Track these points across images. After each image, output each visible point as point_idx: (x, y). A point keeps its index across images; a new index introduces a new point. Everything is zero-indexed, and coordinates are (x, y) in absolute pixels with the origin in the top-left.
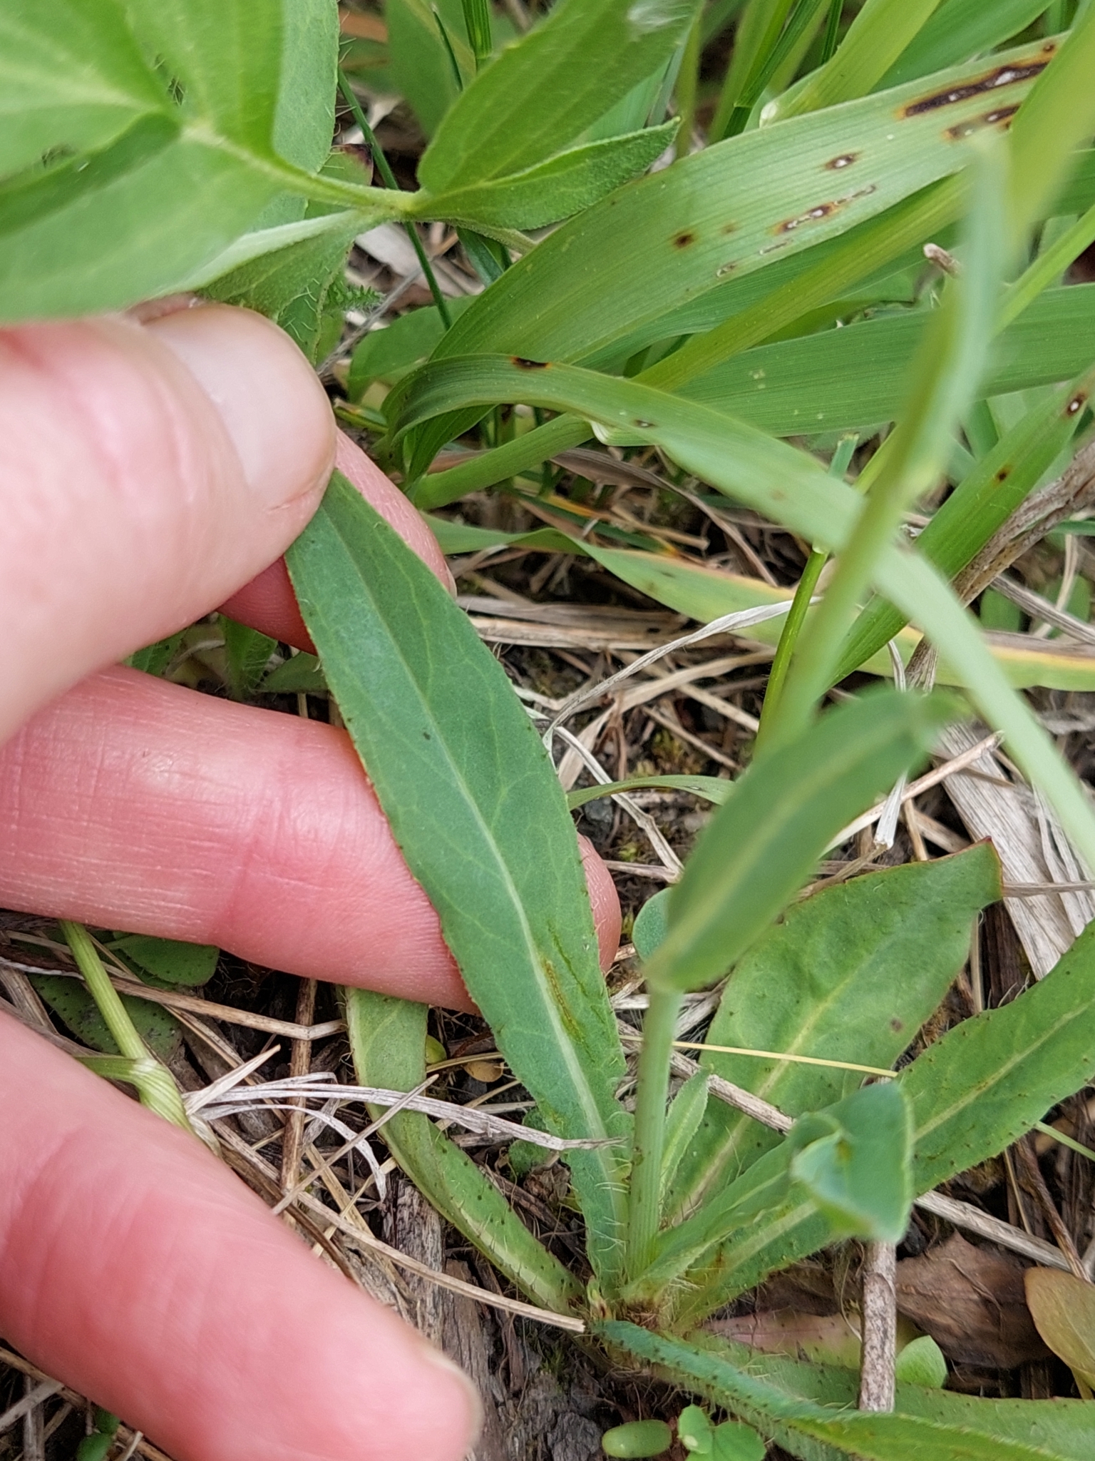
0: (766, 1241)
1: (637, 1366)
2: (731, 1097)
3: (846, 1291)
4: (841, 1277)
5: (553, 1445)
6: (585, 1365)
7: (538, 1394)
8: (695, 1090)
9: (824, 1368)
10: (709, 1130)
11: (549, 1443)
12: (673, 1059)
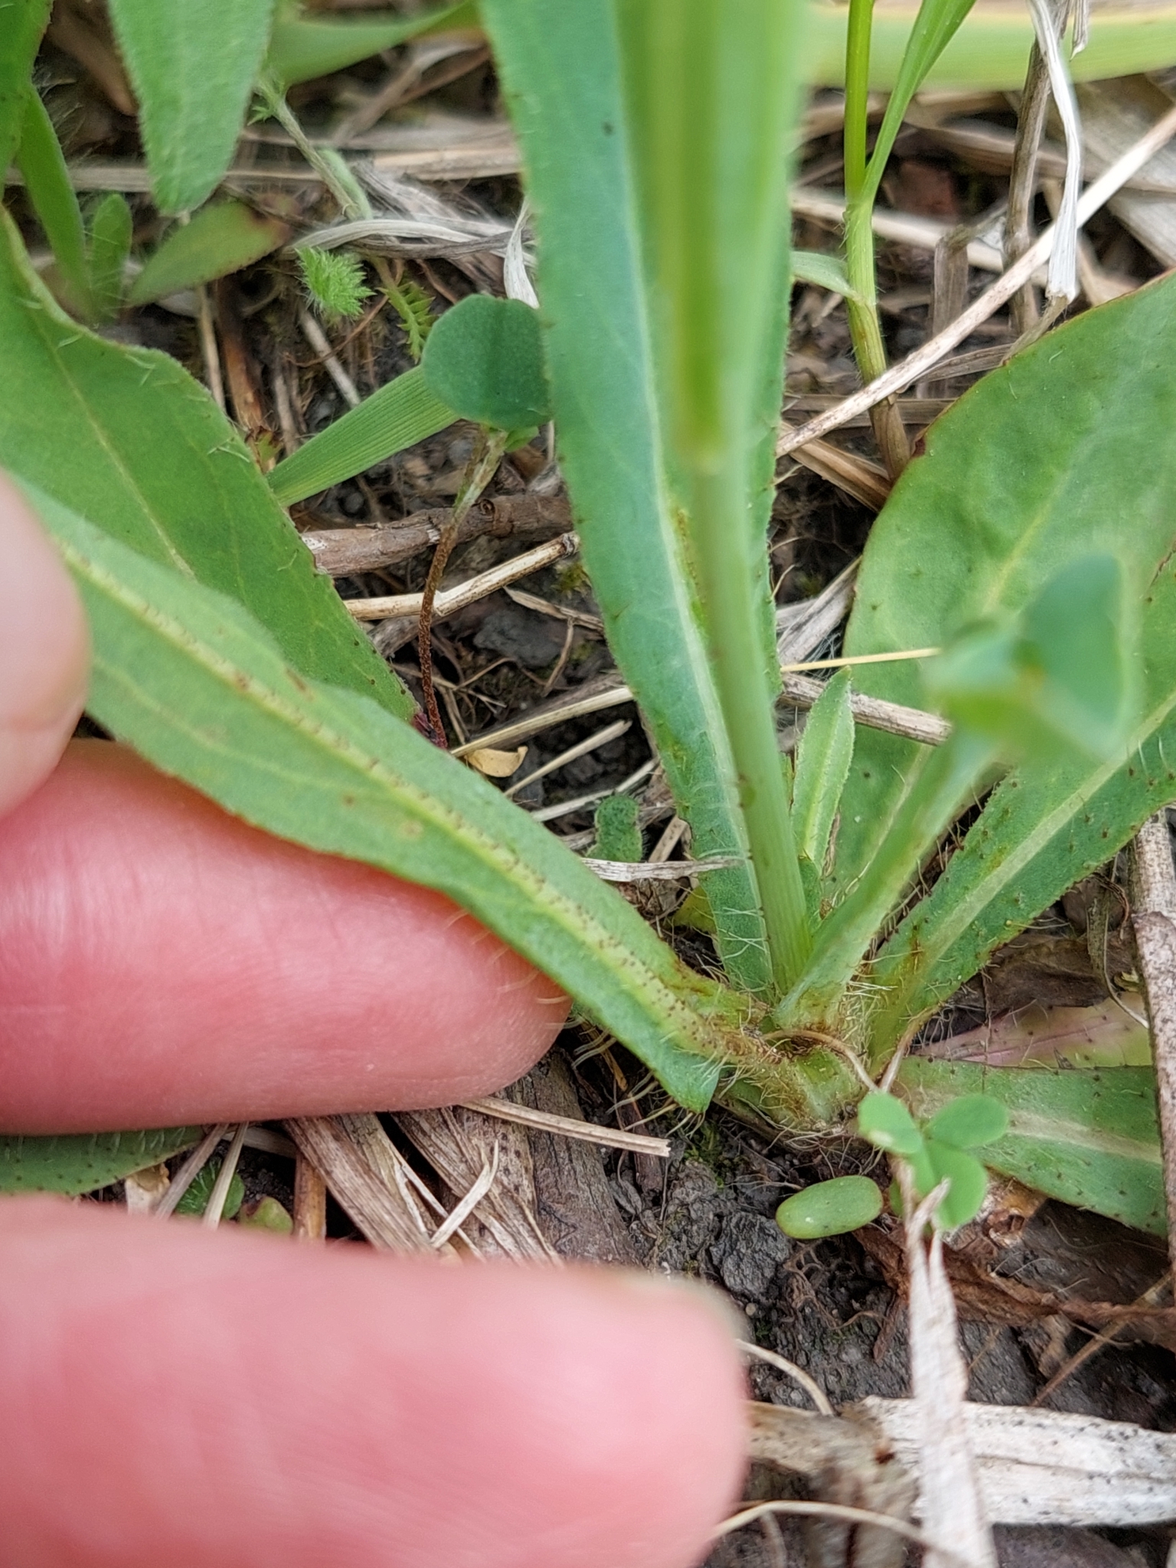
0: (979, 907)
1: (822, 1124)
2: (889, 720)
3: (1111, 960)
4: (1098, 941)
5: (721, 1262)
6: (753, 1142)
7: (686, 1192)
8: (833, 713)
9: (1099, 1073)
10: (873, 782)
11: (716, 1262)
12: (796, 685)
